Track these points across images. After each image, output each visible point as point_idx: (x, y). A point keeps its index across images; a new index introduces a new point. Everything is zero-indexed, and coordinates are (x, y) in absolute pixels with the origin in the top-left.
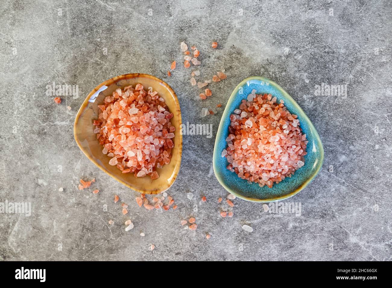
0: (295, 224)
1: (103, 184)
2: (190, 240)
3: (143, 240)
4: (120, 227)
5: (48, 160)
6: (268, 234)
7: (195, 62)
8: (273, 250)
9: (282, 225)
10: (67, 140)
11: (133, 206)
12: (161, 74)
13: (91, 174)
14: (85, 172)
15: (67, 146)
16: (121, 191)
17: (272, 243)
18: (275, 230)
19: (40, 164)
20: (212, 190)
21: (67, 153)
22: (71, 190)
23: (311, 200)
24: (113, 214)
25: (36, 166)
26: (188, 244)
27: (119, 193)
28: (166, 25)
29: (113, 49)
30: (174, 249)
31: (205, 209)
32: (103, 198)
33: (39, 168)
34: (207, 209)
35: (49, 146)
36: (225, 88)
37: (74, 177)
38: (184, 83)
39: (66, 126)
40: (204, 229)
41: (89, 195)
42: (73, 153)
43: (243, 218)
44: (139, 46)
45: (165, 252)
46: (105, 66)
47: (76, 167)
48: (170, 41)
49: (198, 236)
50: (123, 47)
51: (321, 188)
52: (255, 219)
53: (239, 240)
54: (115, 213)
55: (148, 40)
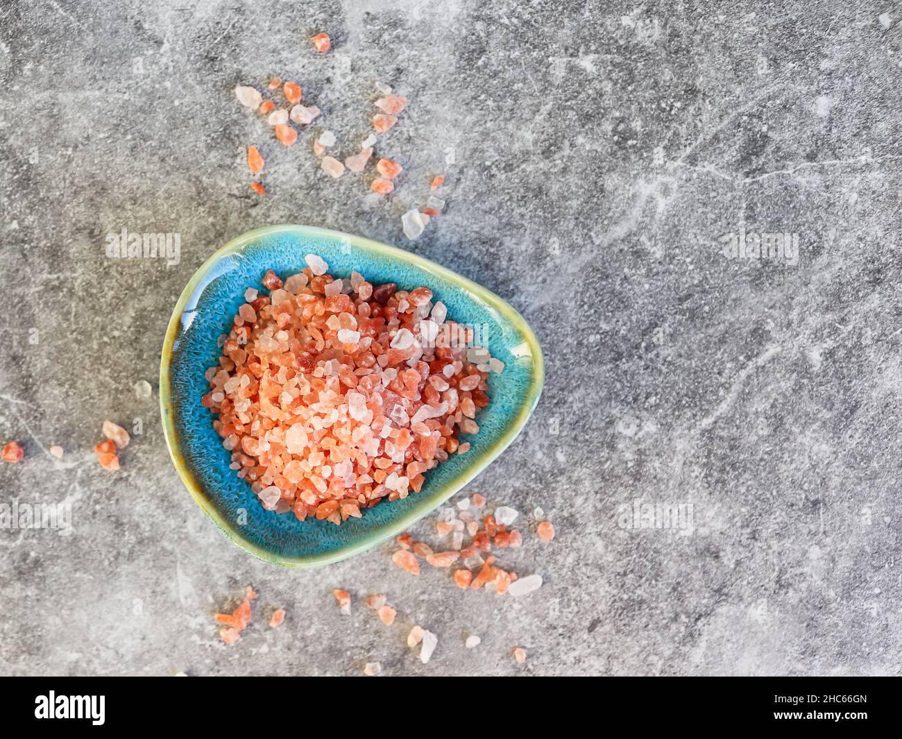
0: (825, 346)
1: (281, 587)
2: (601, 568)
3: (484, 654)
4: (402, 664)
5: (93, 628)
6: (775, 416)
7: (305, 115)
8: (815, 448)
9: (793, 372)
10: (109, 539)
11: (397, 587)
12: (236, 202)
13: (233, 583)
14: (212, 588)
15: (119, 554)
16: (342, 570)
17: (801, 432)
18: (785, 396)
19: (77, 652)
20: (565, 402)
21: (132, 573)
22: (208, 661)
23: (819, 259)
24: (360, 645)
25: (71, 666)
26: (602, 581)
27: (340, 578)
28: (164, 74)
29: (68, 224)
30: (576, 619)
31: (581, 464)
32: (306, 623)
33: (84, 665)
34: (588, 458)
35: (70, 588)
36: (421, 132)
37: (194, 623)
38: (311, 187)
39: (81, 503)
40: (613, 516)
41: (264, 641)
42: (147, 561)
43: (689, 419)
44: (131, 170)
45: (558, 644)
46: (79, 281)
47: (178, 592)
48: (203, 107)
49: (612, 543)
50: (92, 200)
51: (823, 214)
52: (719, 401)
53: (717, 482)
54: (364, 640)
55: (145, 141)
